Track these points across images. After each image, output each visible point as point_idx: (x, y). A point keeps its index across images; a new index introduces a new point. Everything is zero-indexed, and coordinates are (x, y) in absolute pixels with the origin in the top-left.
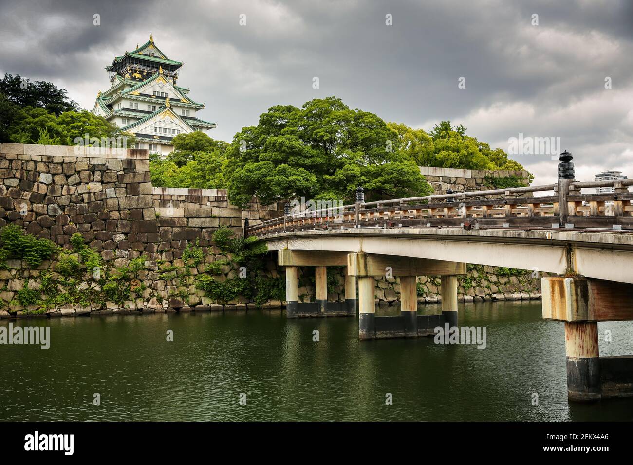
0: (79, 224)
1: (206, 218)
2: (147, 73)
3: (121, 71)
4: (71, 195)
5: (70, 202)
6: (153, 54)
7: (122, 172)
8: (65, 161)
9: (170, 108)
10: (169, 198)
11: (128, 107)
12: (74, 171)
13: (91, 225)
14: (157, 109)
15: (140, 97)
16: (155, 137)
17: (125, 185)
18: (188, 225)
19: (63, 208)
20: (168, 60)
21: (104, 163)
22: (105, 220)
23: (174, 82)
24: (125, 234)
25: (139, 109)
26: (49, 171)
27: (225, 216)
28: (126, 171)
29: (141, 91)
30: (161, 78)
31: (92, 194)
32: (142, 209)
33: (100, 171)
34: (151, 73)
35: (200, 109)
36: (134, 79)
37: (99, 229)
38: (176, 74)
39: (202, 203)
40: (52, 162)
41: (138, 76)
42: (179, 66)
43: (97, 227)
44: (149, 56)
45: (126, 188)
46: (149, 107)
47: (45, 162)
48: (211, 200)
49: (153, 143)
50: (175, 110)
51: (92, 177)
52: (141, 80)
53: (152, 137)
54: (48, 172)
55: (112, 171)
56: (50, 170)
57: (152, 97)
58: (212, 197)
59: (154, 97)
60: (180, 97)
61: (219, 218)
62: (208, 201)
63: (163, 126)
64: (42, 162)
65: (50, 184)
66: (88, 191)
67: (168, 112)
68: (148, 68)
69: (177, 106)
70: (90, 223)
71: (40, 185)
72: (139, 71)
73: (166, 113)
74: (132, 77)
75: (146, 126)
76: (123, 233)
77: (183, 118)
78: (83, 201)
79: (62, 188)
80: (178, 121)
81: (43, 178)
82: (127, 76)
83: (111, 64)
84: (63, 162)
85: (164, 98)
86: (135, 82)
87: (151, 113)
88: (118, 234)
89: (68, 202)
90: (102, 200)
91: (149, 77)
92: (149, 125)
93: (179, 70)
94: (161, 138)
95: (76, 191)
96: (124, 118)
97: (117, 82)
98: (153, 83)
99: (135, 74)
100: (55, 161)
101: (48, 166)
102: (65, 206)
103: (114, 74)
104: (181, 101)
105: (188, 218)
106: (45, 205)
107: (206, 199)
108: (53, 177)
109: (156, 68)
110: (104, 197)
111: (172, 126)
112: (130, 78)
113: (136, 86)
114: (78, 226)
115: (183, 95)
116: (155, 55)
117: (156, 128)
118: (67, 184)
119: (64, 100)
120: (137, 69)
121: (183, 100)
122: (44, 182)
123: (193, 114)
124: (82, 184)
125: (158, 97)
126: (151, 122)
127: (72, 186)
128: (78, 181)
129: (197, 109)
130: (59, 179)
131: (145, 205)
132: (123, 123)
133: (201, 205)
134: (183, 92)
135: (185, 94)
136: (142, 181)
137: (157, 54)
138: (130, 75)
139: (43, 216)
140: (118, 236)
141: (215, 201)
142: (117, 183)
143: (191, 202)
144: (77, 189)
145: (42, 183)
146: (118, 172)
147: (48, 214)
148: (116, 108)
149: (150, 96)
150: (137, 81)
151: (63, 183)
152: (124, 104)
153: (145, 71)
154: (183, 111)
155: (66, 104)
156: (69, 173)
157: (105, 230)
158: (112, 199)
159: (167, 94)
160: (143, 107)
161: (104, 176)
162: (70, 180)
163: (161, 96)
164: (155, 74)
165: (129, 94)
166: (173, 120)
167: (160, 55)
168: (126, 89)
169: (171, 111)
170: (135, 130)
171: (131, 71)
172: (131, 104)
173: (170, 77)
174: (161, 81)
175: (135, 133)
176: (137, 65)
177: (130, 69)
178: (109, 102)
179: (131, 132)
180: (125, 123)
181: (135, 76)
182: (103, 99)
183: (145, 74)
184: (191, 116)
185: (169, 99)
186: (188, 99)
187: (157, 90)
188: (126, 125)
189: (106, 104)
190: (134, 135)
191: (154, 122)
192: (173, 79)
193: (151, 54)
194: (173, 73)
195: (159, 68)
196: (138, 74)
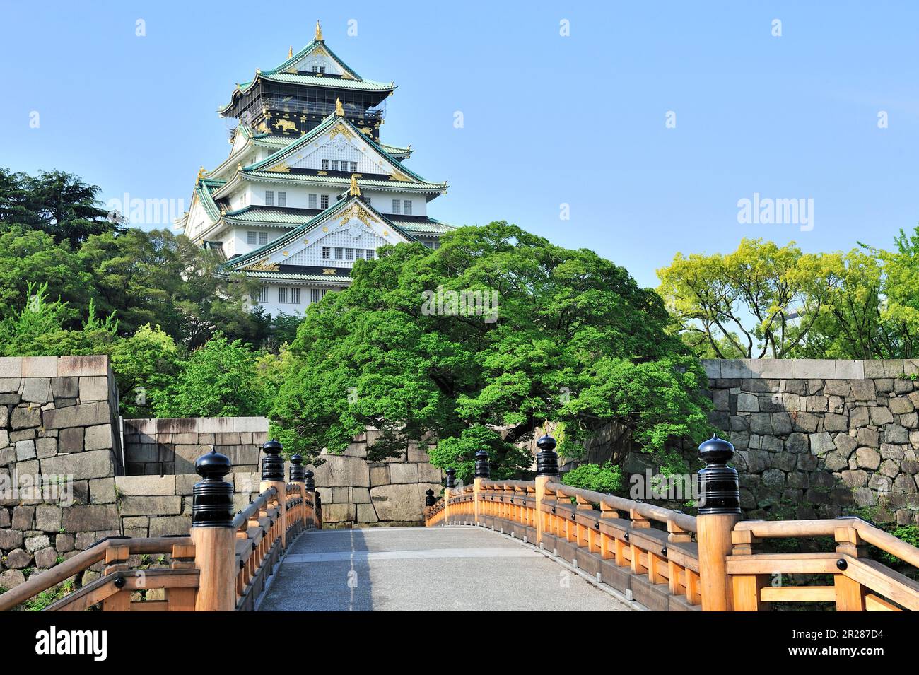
2: (309, 115)
3: (250, 117)
6: (322, 68)
7: (50, 406)
9: (361, 198)
10: (234, 440)
11: (263, 203)
14: (332, 202)
15: (289, 176)
16: (326, 272)
17: (55, 433)
20: (360, 80)
21: (15, 387)
22: (11, 508)
23: (375, 135)
24: (51, 535)
25: (290, 204)
28: (58, 402)
29: (293, 161)
32: (89, 480)
33: (7, 405)
34: (319, 116)
35: (439, 194)
36: (278, 132)
38: (378, 113)
41: (287, 125)
42: (387, 94)
44: (313, 74)
45: (57, 438)
46: (312, 197)
49: (322, 286)
50: (373, 201)
52: (293, 134)
53: (318, 270)
55: (31, 405)
57: (320, 173)
59: (325, 173)
60: (388, 169)
63: (345, 243)
67: (357, 209)
68: (312, 104)
69: (380, 192)
72: (291, 114)
73: (351, 212)
74: (273, 128)
75: (306, 246)
76: (45, 533)
77: (395, 219)
80: (381, 228)
82: (263, 127)
83: (228, 102)
85: (348, 175)
86: (279, 141)
87: (317, 212)
90: (7, 466)
91: (314, 124)
92: (310, 242)
93: (386, 104)
94: (341, 272)
96: (252, 230)
98: (324, 140)
99: (281, 122)
103: (234, 122)
104: (391, 178)
109: (329, 101)
110: (11, 459)
111: (367, 243)
112: (268, 131)
113: (282, 150)
115: (396, 163)
116: (327, 72)
117: (328, 248)
120: (286, 110)
121: (396, 175)
123: (418, 209)
125: (332, 173)
126: (314, 236)
129: (431, 196)
132: (249, 243)
135: (402, 160)
136: (91, 423)
137: (333, 68)
138: (271, 124)
140: (35, 538)
142: (39, 429)
146: (42, 405)
148: (236, 205)
149: (314, 172)
150: (286, 136)
152: (253, 196)
153: (304, 111)
154: (396, 203)
157: (10, 527)
158: (29, 463)
159: (356, 163)
160: (298, 200)
161: (13, 416)
163: (340, 170)
164: (326, 116)
165: (265, 172)
166: (369, 226)
167: (340, 71)
168: (260, 159)
169: (362, 205)
170: (278, 258)
171: (271, 116)
172: (269, 195)
173: (366, 120)
174: (340, 135)
175: (277, 265)
176: (284, 100)
177: (267, 111)
178: (220, 194)
179: (267, 263)
180: (255, 243)
181: (281, 127)
182: (208, 186)
183: (303, 119)
184: (413, 215)
185: (360, 176)
186: (406, 173)
187: (330, 157)
188: (258, 247)
189: (214, 199)
190: (276, 269)
191: (322, 234)
192: (371, 126)
193: (319, 71)
194: (372, 110)
195: (334, 102)
196: (287, 120)
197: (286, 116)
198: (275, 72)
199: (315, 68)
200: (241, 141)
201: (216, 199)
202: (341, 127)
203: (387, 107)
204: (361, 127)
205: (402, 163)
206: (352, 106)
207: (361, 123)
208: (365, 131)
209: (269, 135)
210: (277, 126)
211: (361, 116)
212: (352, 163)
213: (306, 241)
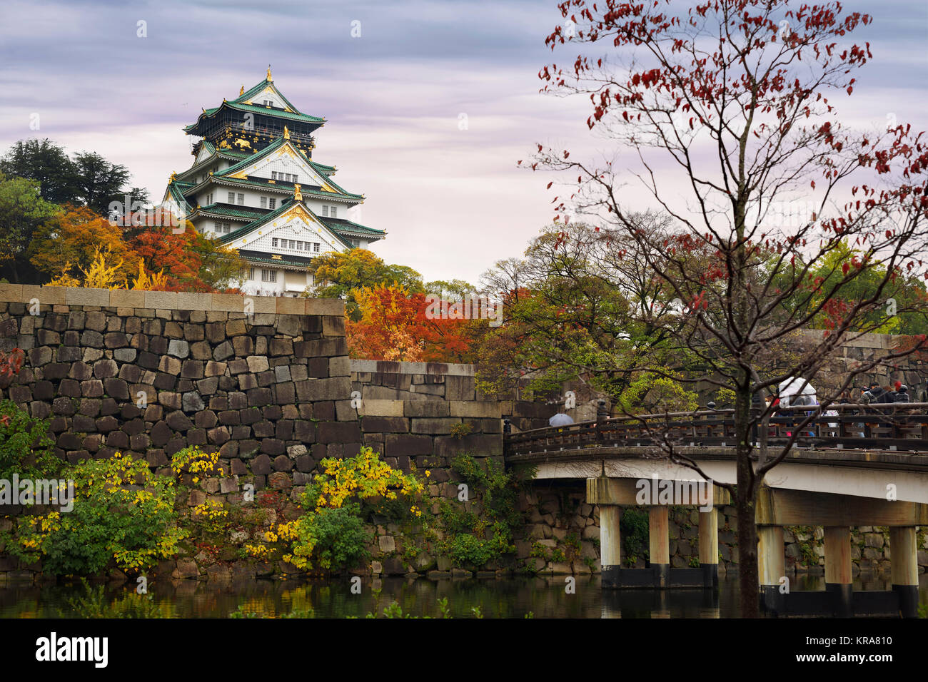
0: (232, 426)
1: (440, 418)
2: (260, 138)
3: (214, 135)
4: (219, 376)
5: (218, 388)
6: (271, 102)
7: (300, 338)
8: (209, 320)
9: (303, 202)
11: (226, 201)
12: (223, 337)
13: (252, 429)
14: (278, 205)
15: (247, 182)
16: (275, 257)
17: (305, 361)
18: (410, 430)
19: (206, 399)
20: (298, 114)
21: (270, 321)
22: (274, 421)
23: (309, 155)
24: (308, 445)
25: (246, 204)
26: (184, 336)
27: (472, 416)
28: (307, 335)
29: (250, 171)
30: (287, 148)
31: (253, 376)
32: (335, 401)
33: (265, 336)
34: (268, 139)
35: (356, 204)
36: (236, 149)
37: (264, 435)
39: (402, 387)
40: (189, 320)
41: (243, 143)
42: (320, 125)
43: (262, 433)
44: (264, 106)
45: (307, 365)
46: (263, 200)
47: (177, 321)
48: (416, 381)
49: (271, 268)
50: (310, 206)
51: (252, 347)
52: (248, 151)
53: (268, 255)
54: (182, 338)
55: (285, 337)
56: (186, 335)
57: (270, 182)
58: (419, 376)
59: (274, 182)
60: (318, 181)
61: (462, 418)
62: (412, 383)
63: (289, 235)
64: (173, 320)
65: (186, 359)
66: (245, 370)
67: (299, 211)
68: (264, 129)
69: (313, 200)
70: (250, 425)
71: (170, 358)
72: (247, 135)
73: (294, 213)
74: (232, 145)
75: (259, 236)
76: (303, 443)
77: (327, 222)
78: (237, 387)
79: (205, 365)
80: (316, 227)
81: (173, 347)
82: (225, 143)
83: (195, 122)
84: (206, 322)
85: (292, 185)
86: (238, 155)
87: (270, 211)
88: (298, 444)
89: (215, 389)
90: (269, 387)
91: (264, 145)
92: (263, 234)
93: (317, 133)
94: (285, 257)
95: (228, 370)
96: (218, 222)
97: (206, 154)
98: (274, 156)
99: (239, 141)
100: (192, 319)
101: (183, 328)
102: (209, 395)
103: (197, 139)
104: (322, 189)
105: (410, 419)
106: (178, 394)
107: (408, 380)
108: (189, 347)
109: (277, 128)
110: (272, 381)
111: (305, 237)
112: (229, 147)
113: (241, 163)
114: (230, 428)
115: (326, 178)
116: (274, 105)
117: (276, 239)
118: (213, 359)
120: (243, 132)
121: (326, 187)
122: (176, 354)
123: (342, 214)
124: (236, 358)
125: (280, 183)
126: (267, 229)
127: (220, 361)
128: (230, 353)
129: (350, 205)
130: (199, 351)
131: (340, 394)
133: (399, 390)
134: (325, 171)
135: (328, 175)
136: (334, 354)
137: (279, 103)
138: (231, 141)
139: (176, 413)
140: (295, 447)
141: (425, 384)
142: (292, 357)
143: (382, 385)
144: (228, 366)
145: (173, 356)
146: (294, 337)
147: (182, 409)
148: (203, 203)
149: (265, 181)
150: (242, 152)
151: (207, 357)
152: (221, 197)
153: (257, 134)
154: (325, 208)
156: (216, 340)
157: (274, 437)
158: (286, 385)
159: (297, 176)
160: (252, 201)
161: (271, 347)
162: (217, 351)
163: (285, 180)
164: (276, 139)
166: (307, 224)
167: (284, 106)
169: (303, 208)
170: (238, 244)
171: (232, 135)
172: (231, 196)
173: (302, 144)
174: (286, 154)
175: (238, 250)
176: (242, 124)
177: (229, 132)
178: (190, 192)
179: (230, 248)
180: (221, 231)
181: (239, 144)
182: (178, 187)
183: (256, 140)
184: (338, 217)
185: (301, 186)
186: (333, 185)
187: (278, 170)
188: (223, 234)
189: (185, 196)
190: (237, 252)
191: (272, 228)
192: (306, 149)
193: (268, 104)
195: (283, 129)
196: (244, 139)
197: (243, 137)
198: (235, 102)
199: (266, 101)
201: (187, 196)
204: (300, 149)
206: (295, 133)
207: (300, 146)
208: (303, 152)
209: (229, 150)
210: (236, 144)
211: (298, 141)
212: (294, 175)
213: (260, 233)
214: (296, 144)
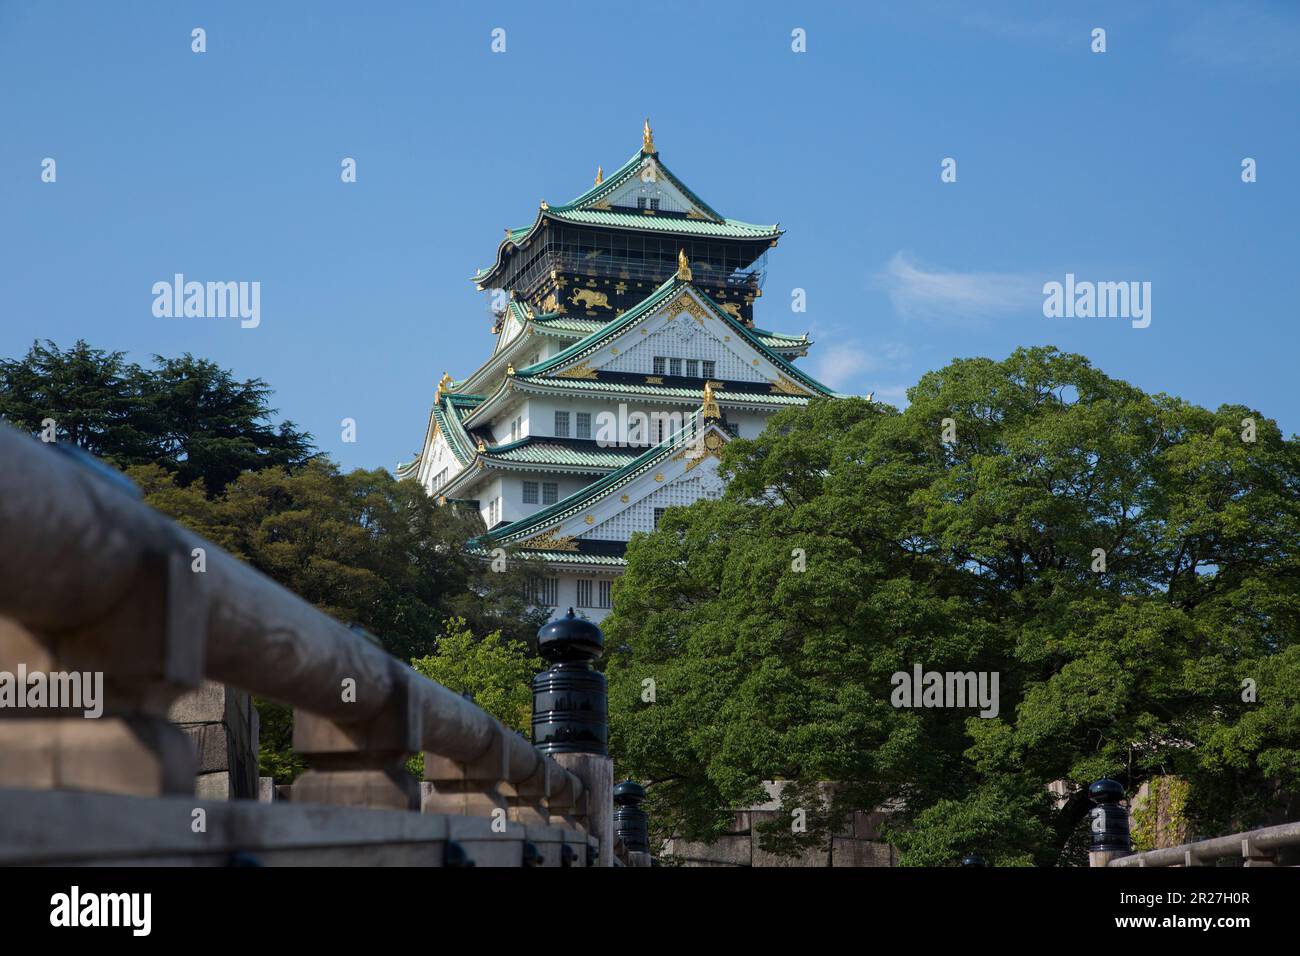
2: (629, 282)
3: (530, 286)
6: (655, 202)
9: (722, 423)
11: (550, 433)
15: (597, 386)
20: (718, 221)
23: (747, 313)
29: (602, 361)
34: (647, 283)
36: (578, 312)
41: (593, 298)
42: (768, 243)
44: (638, 211)
52: (603, 315)
57: (650, 380)
59: (658, 381)
60: (769, 373)
67: (712, 441)
68: (636, 262)
69: (755, 413)
73: (703, 449)
75: (624, 507)
82: (552, 303)
83: (493, 261)
85: (699, 383)
86: (579, 325)
92: (633, 499)
93: (765, 262)
98: (659, 323)
99: (584, 294)
103: (500, 298)
104: (774, 390)
109: (667, 258)
112: (561, 309)
113: (585, 341)
115: (780, 364)
116: (663, 207)
117: (664, 510)
119: (259, 422)
120: (591, 272)
121: (782, 385)
125: (672, 381)
126: (639, 489)
132: (526, 500)
134: (782, 348)
135: (790, 357)
137: (673, 201)
138: (564, 297)
148: (505, 440)
149: (638, 379)
150: (590, 318)
152: (533, 420)
153: (622, 275)
155: (265, 439)
159: (712, 363)
163: (684, 373)
164: (661, 284)
165: (554, 378)
167: (686, 205)
168: (546, 356)
169: (723, 434)
170: (575, 527)
171: (565, 282)
172: (561, 419)
173: (729, 290)
174: (685, 314)
175: (574, 540)
176: (588, 256)
177: (558, 275)
178: (475, 417)
179: (557, 536)
180: (536, 502)
181: (582, 302)
182: (457, 408)
183: (621, 289)
185: (720, 386)
186: (801, 380)
187: (668, 352)
188: (541, 508)
189: (465, 428)
190: (572, 547)
191: (654, 486)
192: (739, 300)
193: (648, 205)
194: (740, 273)
195: (675, 259)
196: (594, 290)
197: (592, 283)
198: (571, 208)
199: (642, 200)
200: (513, 328)
201: (471, 426)
202: (686, 301)
203: (765, 266)
204: (721, 301)
205: (795, 363)
206: (706, 266)
207: (722, 295)
208: (729, 308)
209: (560, 316)
210: (575, 301)
211: (720, 284)
212: (706, 363)
213: (625, 498)
214: (714, 290)
